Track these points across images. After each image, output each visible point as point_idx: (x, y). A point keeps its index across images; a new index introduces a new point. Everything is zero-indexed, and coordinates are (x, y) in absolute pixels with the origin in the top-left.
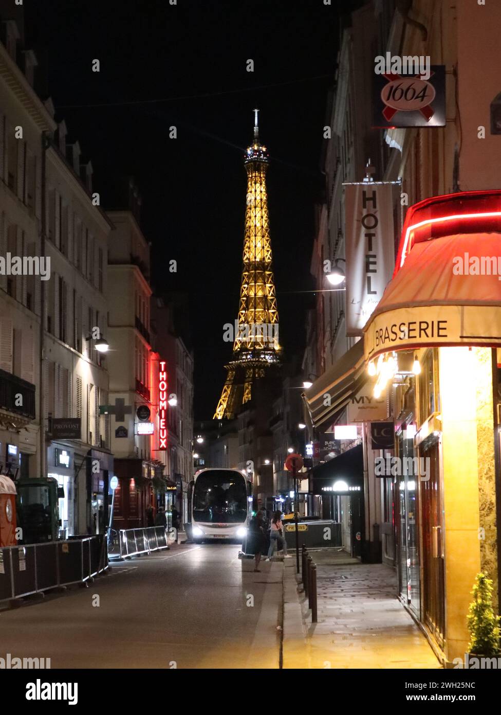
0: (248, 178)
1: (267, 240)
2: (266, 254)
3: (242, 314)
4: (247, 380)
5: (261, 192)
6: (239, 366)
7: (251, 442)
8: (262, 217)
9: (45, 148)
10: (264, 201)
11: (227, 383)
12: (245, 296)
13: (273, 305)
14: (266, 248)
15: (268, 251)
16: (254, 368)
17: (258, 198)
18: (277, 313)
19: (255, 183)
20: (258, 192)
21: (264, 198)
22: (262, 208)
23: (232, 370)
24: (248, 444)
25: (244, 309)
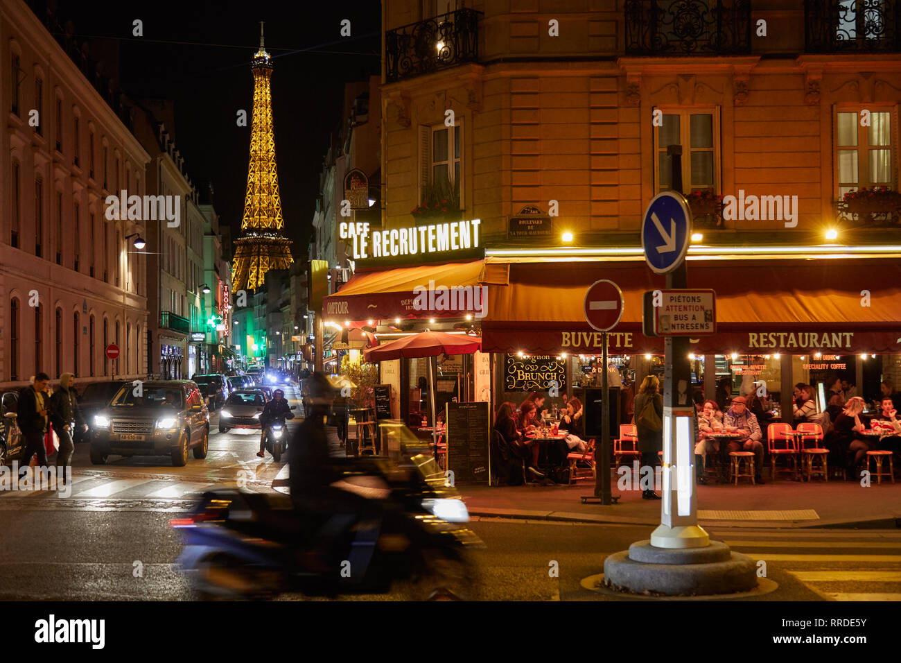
0: (254, 81)
1: (271, 135)
2: (270, 147)
3: (249, 197)
4: (253, 254)
5: (266, 93)
6: (246, 242)
7: (264, 316)
8: (267, 115)
9: (186, 201)
10: (268, 102)
11: (236, 256)
12: (251, 182)
13: (276, 191)
14: (270, 142)
15: (272, 145)
16: (259, 244)
17: (264, 100)
18: (279, 198)
19: (261, 86)
20: (264, 93)
21: (269, 99)
22: (267, 108)
23: (240, 245)
24: (261, 318)
25: (250, 193)
